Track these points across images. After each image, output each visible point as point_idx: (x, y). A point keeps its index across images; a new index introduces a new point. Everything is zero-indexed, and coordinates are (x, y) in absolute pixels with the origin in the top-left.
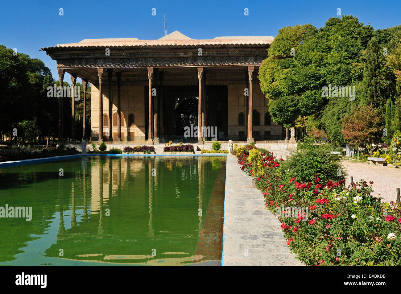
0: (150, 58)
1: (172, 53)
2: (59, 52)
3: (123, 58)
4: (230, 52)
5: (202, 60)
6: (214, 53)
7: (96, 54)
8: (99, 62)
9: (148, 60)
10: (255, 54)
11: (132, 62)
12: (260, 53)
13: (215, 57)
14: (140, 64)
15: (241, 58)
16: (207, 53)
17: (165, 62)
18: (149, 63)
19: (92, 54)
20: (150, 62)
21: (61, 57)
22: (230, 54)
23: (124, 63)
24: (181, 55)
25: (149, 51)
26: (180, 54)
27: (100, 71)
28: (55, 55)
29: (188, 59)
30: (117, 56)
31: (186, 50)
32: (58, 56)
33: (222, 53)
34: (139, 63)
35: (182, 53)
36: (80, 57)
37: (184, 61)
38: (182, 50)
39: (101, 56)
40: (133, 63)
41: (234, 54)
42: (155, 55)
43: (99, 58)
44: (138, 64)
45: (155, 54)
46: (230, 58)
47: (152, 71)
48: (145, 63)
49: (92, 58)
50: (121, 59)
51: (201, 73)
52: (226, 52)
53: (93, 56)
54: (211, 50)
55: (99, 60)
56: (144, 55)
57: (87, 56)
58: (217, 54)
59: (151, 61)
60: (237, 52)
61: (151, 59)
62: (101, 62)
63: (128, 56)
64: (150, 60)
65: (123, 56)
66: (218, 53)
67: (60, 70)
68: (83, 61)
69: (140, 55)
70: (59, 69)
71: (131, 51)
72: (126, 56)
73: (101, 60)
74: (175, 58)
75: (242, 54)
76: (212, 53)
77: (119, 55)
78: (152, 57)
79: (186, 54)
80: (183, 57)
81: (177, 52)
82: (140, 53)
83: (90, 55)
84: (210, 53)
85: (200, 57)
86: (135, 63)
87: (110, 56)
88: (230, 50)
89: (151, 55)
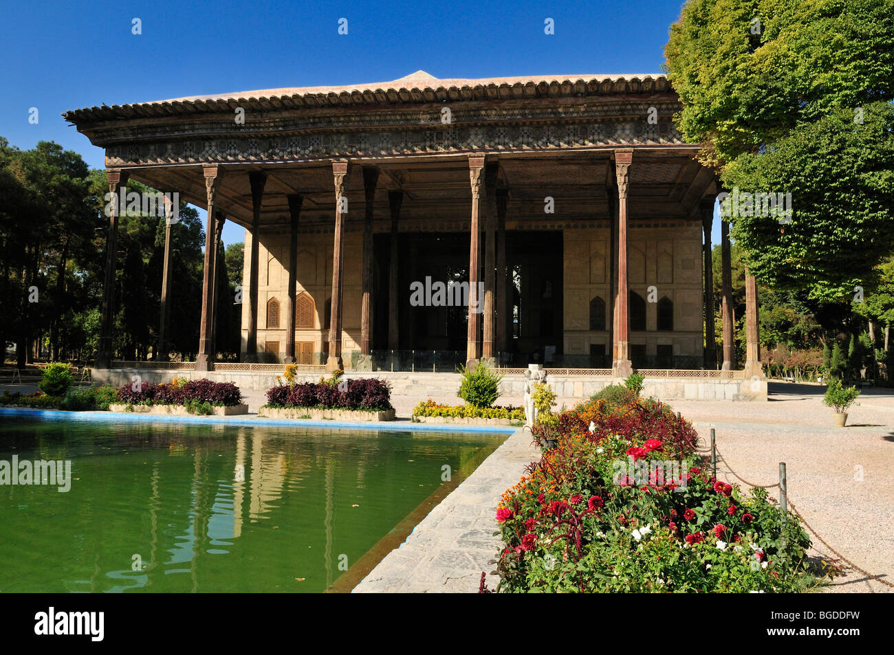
0: (339, 133)
1: (398, 117)
3: (268, 136)
4: (560, 110)
5: (480, 136)
6: (516, 112)
7: (197, 126)
8: (207, 149)
9: (333, 140)
10: (637, 112)
11: (291, 147)
13: (517, 125)
14: (312, 152)
15: (592, 128)
16: (494, 112)
17: (379, 146)
18: (336, 147)
19: (187, 127)
20: (339, 145)
22: (563, 115)
23: (271, 151)
24: (422, 122)
25: (335, 112)
26: (419, 119)
29: (441, 132)
30: (252, 130)
31: (435, 105)
33: (538, 111)
34: (311, 148)
35: (424, 116)
36: (158, 135)
37: (430, 141)
38: (424, 107)
39: (209, 131)
40: (294, 150)
41: (574, 115)
42: (351, 124)
45: (351, 121)
46: (561, 128)
47: (343, 171)
48: (326, 148)
49: (189, 138)
50: (262, 138)
52: (550, 110)
53: (191, 132)
54: (505, 104)
55: (207, 144)
56: (323, 126)
58: (524, 115)
59: (342, 143)
60: (582, 109)
61: (343, 138)
62: (214, 148)
63: (281, 129)
64: (340, 140)
66: (527, 112)
67: (112, 172)
68: (169, 146)
69: (310, 126)
70: (111, 169)
71: (285, 114)
72: (275, 129)
73: (214, 144)
74: (404, 130)
75: (597, 114)
76: (510, 112)
78: (345, 131)
79: (436, 119)
80: (429, 129)
81: (409, 114)
82: (311, 120)
83: (184, 130)
84: (505, 112)
85: (476, 125)
86: (298, 149)
87: (233, 131)
88: (561, 101)
89: (340, 124)
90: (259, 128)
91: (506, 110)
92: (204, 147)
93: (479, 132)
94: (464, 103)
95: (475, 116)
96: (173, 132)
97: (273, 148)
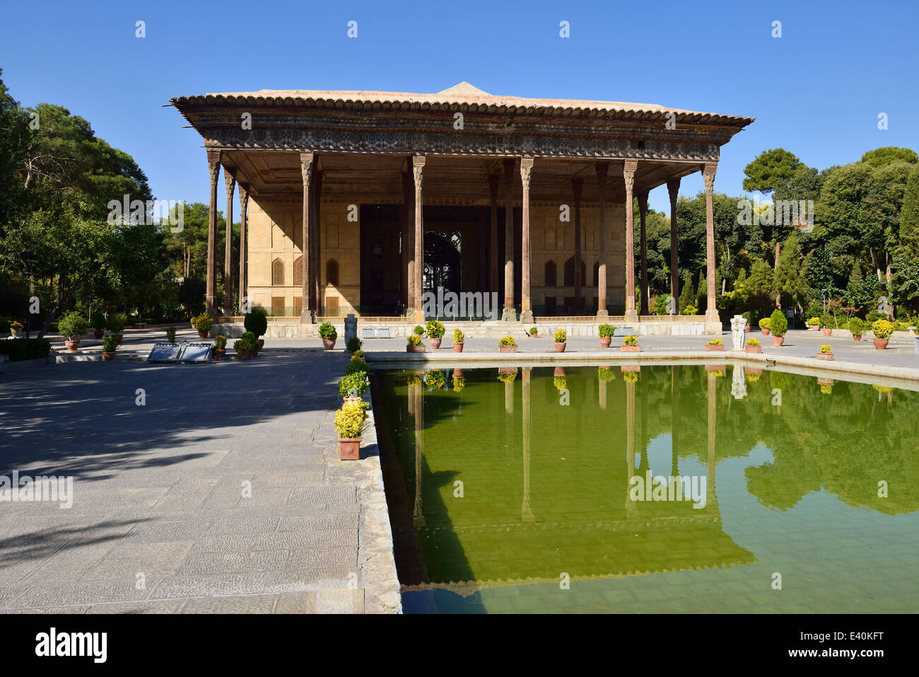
0: (421, 132)
1: (472, 124)
2: (215, 108)
3: (361, 131)
4: (593, 128)
5: (531, 143)
6: (561, 127)
7: (299, 118)
8: (304, 137)
9: (414, 138)
10: (643, 134)
11: (379, 140)
12: (652, 132)
13: (559, 136)
14: (397, 145)
15: (612, 142)
16: (545, 126)
17: (453, 144)
18: (417, 143)
19: (290, 118)
20: (420, 142)
21: (218, 122)
22: (594, 132)
23: (361, 143)
24: (490, 129)
25: (422, 116)
26: (488, 127)
27: (307, 158)
28: (203, 116)
29: (502, 138)
30: (348, 125)
31: (503, 117)
32: (210, 118)
33: (577, 128)
34: (396, 143)
35: (493, 125)
36: (262, 122)
37: (493, 143)
38: (495, 119)
39: (309, 123)
40: (381, 143)
41: (602, 132)
42: (433, 126)
43: (306, 128)
44: (393, 145)
45: (433, 124)
46: (591, 140)
47: (422, 162)
48: (409, 143)
49: (289, 127)
50: (356, 131)
51: (529, 171)
52: (585, 128)
53: (293, 123)
54: (555, 121)
55: (304, 133)
56: (409, 126)
57: (279, 122)
58: (566, 130)
59: (423, 140)
60: (608, 129)
61: (423, 136)
62: (310, 137)
63: (374, 125)
64: (420, 138)
65: (361, 125)
66: (569, 127)
67: (212, 151)
68: (268, 133)
69: (399, 125)
70: (210, 149)
71: (381, 115)
72: (369, 126)
73: (310, 133)
74: (474, 134)
75: (617, 133)
76: (557, 127)
77: (352, 123)
78: (426, 131)
79: (501, 128)
80: (493, 134)
81: (481, 122)
82: (401, 121)
83: (286, 121)
84: (553, 127)
85: (529, 134)
86: (385, 143)
87: (332, 124)
88: (596, 122)
89: (424, 126)
90: (356, 123)
91: (554, 125)
92: (301, 136)
93: (530, 139)
94: (524, 118)
95: (530, 127)
96: (276, 121)
97: (363, 140)
